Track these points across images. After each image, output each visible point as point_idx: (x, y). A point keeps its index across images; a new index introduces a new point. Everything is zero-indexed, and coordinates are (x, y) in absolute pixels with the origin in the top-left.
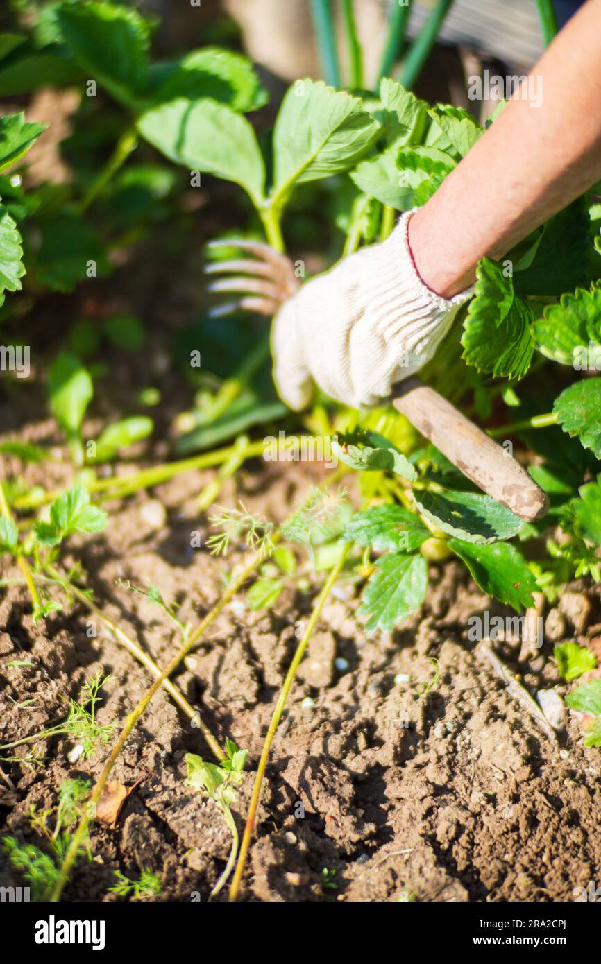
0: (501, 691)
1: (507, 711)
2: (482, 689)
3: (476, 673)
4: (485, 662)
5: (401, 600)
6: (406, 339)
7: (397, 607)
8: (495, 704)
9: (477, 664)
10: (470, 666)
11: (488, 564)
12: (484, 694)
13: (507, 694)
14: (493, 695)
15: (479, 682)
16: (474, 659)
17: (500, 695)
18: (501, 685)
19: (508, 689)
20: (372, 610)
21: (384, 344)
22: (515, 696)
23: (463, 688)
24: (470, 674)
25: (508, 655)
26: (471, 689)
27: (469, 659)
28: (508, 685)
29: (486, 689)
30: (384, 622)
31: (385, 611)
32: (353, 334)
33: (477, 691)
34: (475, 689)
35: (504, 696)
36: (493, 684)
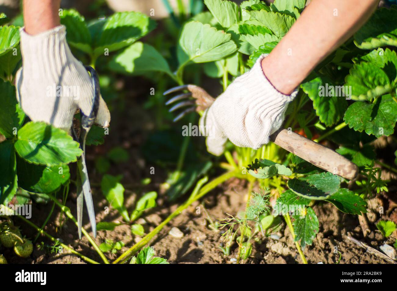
0: (365, 253)
1: (372, 261)
2: (357, 255)
3: (351, 250)
4: (351, 243)
5: (310, 229)
6: (271, 116)
7: (309, 233)
8: (366, 260)
9: (348, 246)
10: (346, 247)
11: (340, 200)
12: (359, 257)
13: (368, 253)
14: (363, 256)
15: (354, 253)
16: (346, 244)
17: (366, 255)
18: (364, 250)
19: (368, 251)
20: (300, 237)
21: (261, 121)
22: (372, 253)
23: (349, 258)
24: (349, 251)
25: (359, 237)
26: (353, 257)
27: (344, 245)
28: (367, 250)
29: (359, 255)
30: (307, 241)
31: (305, 236)
32: (246, 121)
33: (356, 257)
34: (355, 257)
35: (367, 255)
36: (361, 252)
